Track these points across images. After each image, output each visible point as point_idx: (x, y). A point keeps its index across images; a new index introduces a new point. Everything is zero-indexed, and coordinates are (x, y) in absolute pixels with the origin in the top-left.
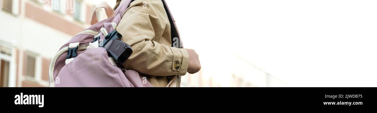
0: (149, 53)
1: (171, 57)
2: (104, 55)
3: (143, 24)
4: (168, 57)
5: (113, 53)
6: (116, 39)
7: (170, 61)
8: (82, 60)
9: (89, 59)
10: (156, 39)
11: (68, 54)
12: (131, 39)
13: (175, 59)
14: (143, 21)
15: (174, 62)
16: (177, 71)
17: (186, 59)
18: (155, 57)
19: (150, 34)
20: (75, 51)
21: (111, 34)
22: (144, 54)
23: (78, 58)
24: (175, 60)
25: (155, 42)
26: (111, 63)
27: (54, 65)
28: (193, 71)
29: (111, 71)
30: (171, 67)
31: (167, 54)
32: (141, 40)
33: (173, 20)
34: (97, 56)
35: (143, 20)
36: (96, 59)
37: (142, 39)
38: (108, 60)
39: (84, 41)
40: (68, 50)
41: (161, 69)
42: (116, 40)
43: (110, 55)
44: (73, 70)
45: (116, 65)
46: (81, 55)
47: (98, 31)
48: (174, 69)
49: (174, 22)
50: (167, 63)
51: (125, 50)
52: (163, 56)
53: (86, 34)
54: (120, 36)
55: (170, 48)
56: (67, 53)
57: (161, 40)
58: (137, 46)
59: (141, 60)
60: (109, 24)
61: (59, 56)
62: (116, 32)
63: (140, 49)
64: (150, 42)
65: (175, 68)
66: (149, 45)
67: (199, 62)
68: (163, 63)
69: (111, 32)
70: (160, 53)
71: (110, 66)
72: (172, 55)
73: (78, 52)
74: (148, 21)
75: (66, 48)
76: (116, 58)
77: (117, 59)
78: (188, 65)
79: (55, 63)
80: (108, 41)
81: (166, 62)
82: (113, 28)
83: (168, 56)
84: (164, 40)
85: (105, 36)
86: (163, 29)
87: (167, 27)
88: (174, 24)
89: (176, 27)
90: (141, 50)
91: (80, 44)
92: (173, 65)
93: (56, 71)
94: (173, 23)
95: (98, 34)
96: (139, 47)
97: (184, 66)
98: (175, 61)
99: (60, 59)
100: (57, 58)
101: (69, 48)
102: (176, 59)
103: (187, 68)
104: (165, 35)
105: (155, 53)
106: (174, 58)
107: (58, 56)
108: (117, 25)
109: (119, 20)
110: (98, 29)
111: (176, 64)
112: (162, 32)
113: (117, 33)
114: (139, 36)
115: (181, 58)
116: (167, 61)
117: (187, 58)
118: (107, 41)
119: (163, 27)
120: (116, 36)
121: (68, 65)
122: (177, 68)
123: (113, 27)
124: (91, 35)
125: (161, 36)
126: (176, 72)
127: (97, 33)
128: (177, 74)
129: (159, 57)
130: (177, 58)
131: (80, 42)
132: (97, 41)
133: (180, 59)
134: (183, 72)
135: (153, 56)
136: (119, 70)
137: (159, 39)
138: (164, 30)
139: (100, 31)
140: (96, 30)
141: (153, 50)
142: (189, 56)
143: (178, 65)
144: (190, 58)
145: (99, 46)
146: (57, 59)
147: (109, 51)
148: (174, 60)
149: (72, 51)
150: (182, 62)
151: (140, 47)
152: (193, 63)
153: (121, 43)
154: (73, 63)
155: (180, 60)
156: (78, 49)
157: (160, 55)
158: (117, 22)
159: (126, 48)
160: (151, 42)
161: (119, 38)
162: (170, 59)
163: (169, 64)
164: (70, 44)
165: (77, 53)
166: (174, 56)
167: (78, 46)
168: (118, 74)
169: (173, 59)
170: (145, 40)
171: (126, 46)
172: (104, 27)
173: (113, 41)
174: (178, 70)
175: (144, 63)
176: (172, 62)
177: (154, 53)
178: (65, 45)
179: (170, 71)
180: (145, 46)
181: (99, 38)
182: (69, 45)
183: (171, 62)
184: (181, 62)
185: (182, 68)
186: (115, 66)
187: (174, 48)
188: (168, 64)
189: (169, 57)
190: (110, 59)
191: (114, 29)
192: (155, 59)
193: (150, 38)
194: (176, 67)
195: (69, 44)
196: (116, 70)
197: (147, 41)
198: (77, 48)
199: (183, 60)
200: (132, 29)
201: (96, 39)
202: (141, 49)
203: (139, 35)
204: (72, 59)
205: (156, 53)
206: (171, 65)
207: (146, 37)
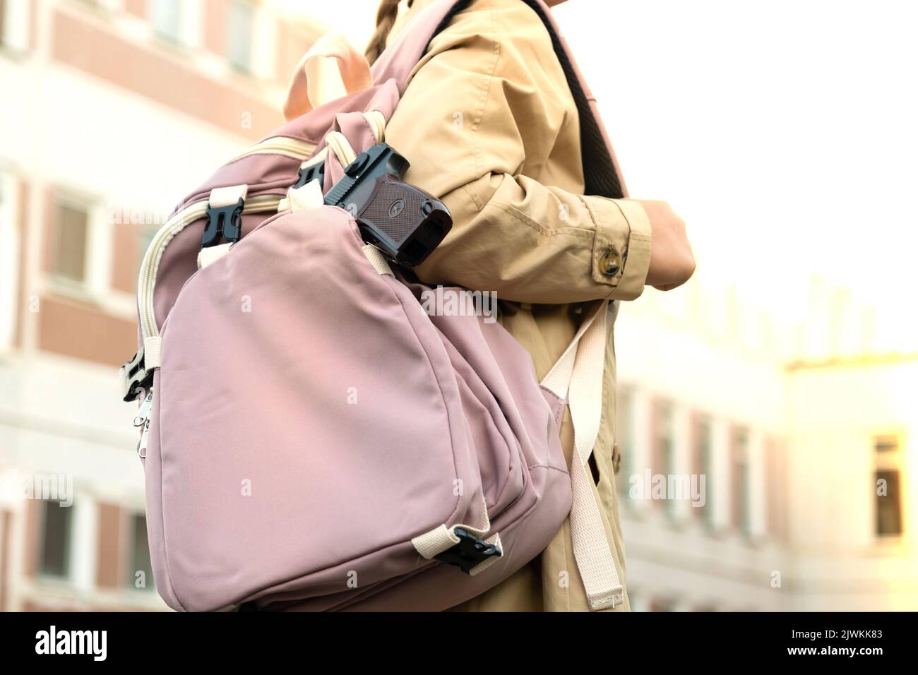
0: (507, 220)
1: (587, 233)
2: (348, 235)
3: (480, 117)
4: (578, 236)
5: (381, 228)
6: (387, 175)
7: (584, 248)
8: (264, 255)
9: (289, 249)
10: (529, 167)
11: (207, 228)
12: (439, 171)
13: (601, 241)
14: (482, 106)
15: (598, 250)
16: (611, 286)
17: (642, 239)
18: (528, 235)
19: (510, 150)
20: (234, 218)
21: (369, 157)
22: (488, 226)
23: (245, 244)
24: (603, 246)
25: (528, 182)
26: (372, 268)
27: (156, 269)
28: (667, 283)
29: (376, 294)
30: (587, 269)
31: (573, 223)
32: (478, 177)
33: (588, 98)
34: (320, 241)
35: (483, 101)
36: (318, 251)
37: (481, 170)
38: (363, 255)
39: (264, 180)
40: (207, 214)
41: (552, 280)
42: (389, 181)
43: (367, 235)
44: (230, 290)
45: (393, 274)
46: (260, 234)
47: (317, 144)
48: (599, 277)
49: (591, 103)
50: (573, 256)
51: (426, 217)
52: (559, 230)
53: (272, 154)
54: (401, 164)
55: (582, 201)
56: (202, 225)
57: (544, 172)
58: (462, 196)
59: (480, 248)
60: (355, 117)
61: (175, 236)
62: (388, 150)
63: (473, 207)
64: (509, 179)
65: (604, 275)
66: (505, 193)
67: (688, 248)
68: (561, 255)
69: (366, 148)
70: (545, 219)
71: (369, 275)
72: (591, 225)
73: (246, 222)
74: (500, 105)
75: (199, 208)
76: (394, 246)
77: (397, 252)
78: (649, 260)
79: (157, 263)
80: (358, 183)
81: (569, 254)
82: (373, 135)
83: (576, 231)
84: (555, 170)
85: (346, 166)
86: (552, 132)
87: (567, 124)
88: (593, 110)
89: (598, 122)
90: (480, 211)
91: (250, 192)
92: (596, 262)
93: (164, 292)
94: (588, 108)
95: (314, 154)
96: (469, 202)
97: (635, 268)
98: (602, 249)
99: (178, 246)
100: (165, 243)
101: (209, 207)
102: (605, 239)
103: (646, 272)
104: (560, 153)
105: (530, 220)
106: (598, 237)
107: (170, 237)
108: (387, 123)
109: (392, 103)
110: (315, 137)
111: (607, 257)
112: (551, 143)
113: (389, 155)
114: (471, 161)
115: (624, 234)
116: (572, 249)
117: (647, 234)
118: (352, 182)
119: (553, 124)
120: (387, 166)
121: (209, 269)
122: (611, 272)
123: (371, 131)
124: (290, 157)
125: (548, 155)
126: (605, 287)
127: (312, 148)
128: (610, 294)
129: (542, 234)
130: (608, 237)
131: (249, 184)
132: (315, 183)
133: (621, 238)
134: (630, 287)
135: (522, 231)
136: (404, 291)
137: (539, 167)
138: (556, 136)
139: (321, 143)
140: (306, 139)
141: (523, 209)
142: (653, 229)
143: (613, 263)
144: (657, 234)
145: (326, 203)
146: (166, 247)
147: (365, 221)
148: (598, 245)
149: (221, 217)
150: (627, 251)
151: (472, 201)
152: (666, 254)
153: (407, 190)
154: (229, 263)
155: (619, 245)
156: (244, 211)
157: (548, 227)
158: (388, 110)
159: (429, 209)
160: (512, 180)
161: (399, 173)
162: (585, 241)
163: (579, 261)
164: (213, 190)
165: (240, 227)
166: (599, 230)
167: (244, 199)
168: (399, 308)
169: (594, 239)
170: (490, 174)
171: (430, 204)
172: (338, 129)
173: (380, 183)
174: (614, 281)
175: (491, 258)
176: (592, 251)
177: (525, 220)
178: (193, 196)
179: (583, 284)
180: (493, 199)
181: (322, 171)
182: (209, 196)
183: (587, 253)
184: (624, 251)
185: (629, 271)
186: (388, 278)
187: (597, 201)
188: (576, 258)
189: (578, 233)
190: (369, 251)
191: (377, 136)
192: (528, 244)
193: (509, 165)
194: (605, 272)
195: (210, 190)
196: (392, 291)
197: (498, 178)
198: (240, 207)
199: (632, 243)
200: (443, 135)
201: (310, 175)
202: (477, 209)
203: (471, 154)
204: (222, 249)
205: (534, 222)
206: (586, 262)
207: (496, 163)
